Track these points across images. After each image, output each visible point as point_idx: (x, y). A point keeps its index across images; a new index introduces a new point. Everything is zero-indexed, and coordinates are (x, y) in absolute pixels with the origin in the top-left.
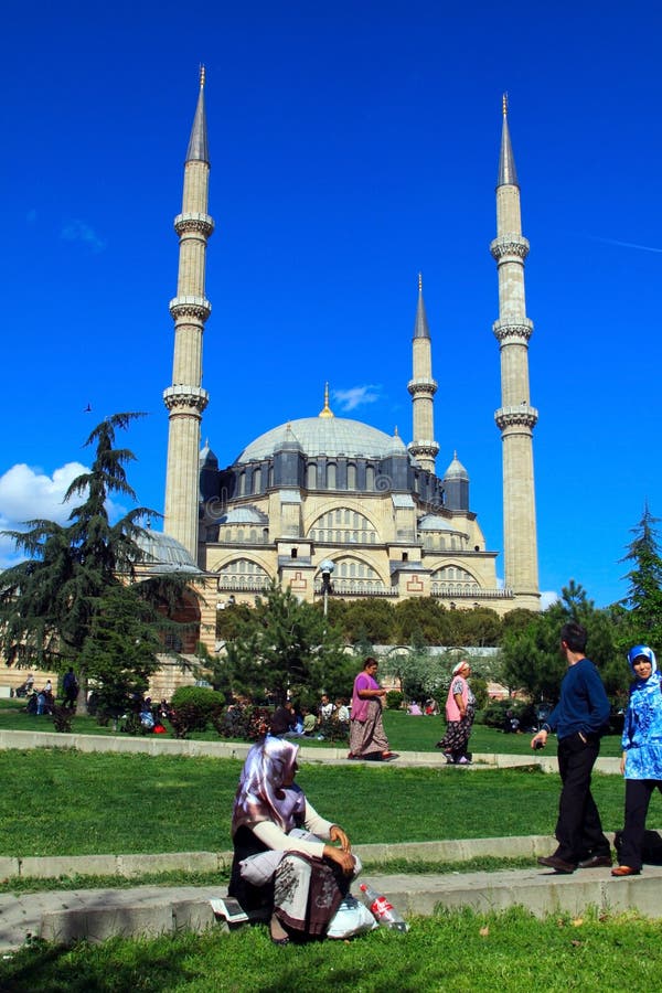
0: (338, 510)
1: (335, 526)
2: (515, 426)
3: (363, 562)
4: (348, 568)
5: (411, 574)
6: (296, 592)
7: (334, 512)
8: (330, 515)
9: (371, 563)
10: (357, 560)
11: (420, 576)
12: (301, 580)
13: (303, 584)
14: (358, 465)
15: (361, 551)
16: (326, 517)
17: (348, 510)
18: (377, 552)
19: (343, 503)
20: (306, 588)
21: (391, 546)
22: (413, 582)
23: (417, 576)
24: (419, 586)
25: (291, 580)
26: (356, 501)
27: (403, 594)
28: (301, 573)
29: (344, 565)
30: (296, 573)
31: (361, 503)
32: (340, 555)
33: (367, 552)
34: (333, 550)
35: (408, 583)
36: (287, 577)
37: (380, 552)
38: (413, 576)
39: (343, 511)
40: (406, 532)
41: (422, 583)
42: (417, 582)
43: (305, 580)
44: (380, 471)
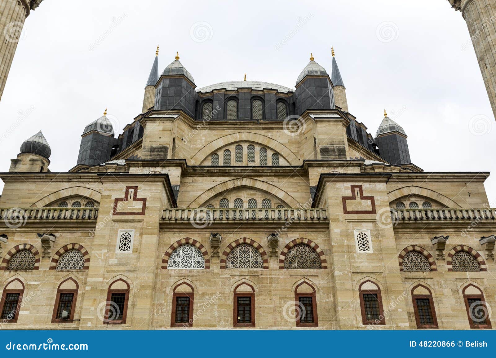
0: (238, 144)
3: (268, 196)
4: (246, 206)
5: (349, 185)
6: (123, 221)
7: (233, 148)
8: (227, 151)
9: (281, 195)
10: (258, 194)
11: (366, 186)
12: (135, 199)
13: (138, 206)
14: (266, 98)
15: (264, 179)
16: (221, 154)
17: (252, 144)
18: (291, 180)
19: (245, 135)
20: (143, 213)
21: (310, 165)
22: (353, 198)
23: (360, 187)
24: (366, 205)
25: (117, 200)
26: (263, 132)
27: (337, 220)
28: (136, 188)
29: (239, 201)
30: (128, 188)
31: (270, 135)
32: (230, 185)
33: (274, 180)
34: (221, 179)
35: (345, 199)
36: (109, 196)
37: (295, 180)
38: (353, 187)
39: (245, 146)
40: (334, 150)
41: (372, 199)
42: (363, 198)
43: (144, 200)
44: (294, 104)
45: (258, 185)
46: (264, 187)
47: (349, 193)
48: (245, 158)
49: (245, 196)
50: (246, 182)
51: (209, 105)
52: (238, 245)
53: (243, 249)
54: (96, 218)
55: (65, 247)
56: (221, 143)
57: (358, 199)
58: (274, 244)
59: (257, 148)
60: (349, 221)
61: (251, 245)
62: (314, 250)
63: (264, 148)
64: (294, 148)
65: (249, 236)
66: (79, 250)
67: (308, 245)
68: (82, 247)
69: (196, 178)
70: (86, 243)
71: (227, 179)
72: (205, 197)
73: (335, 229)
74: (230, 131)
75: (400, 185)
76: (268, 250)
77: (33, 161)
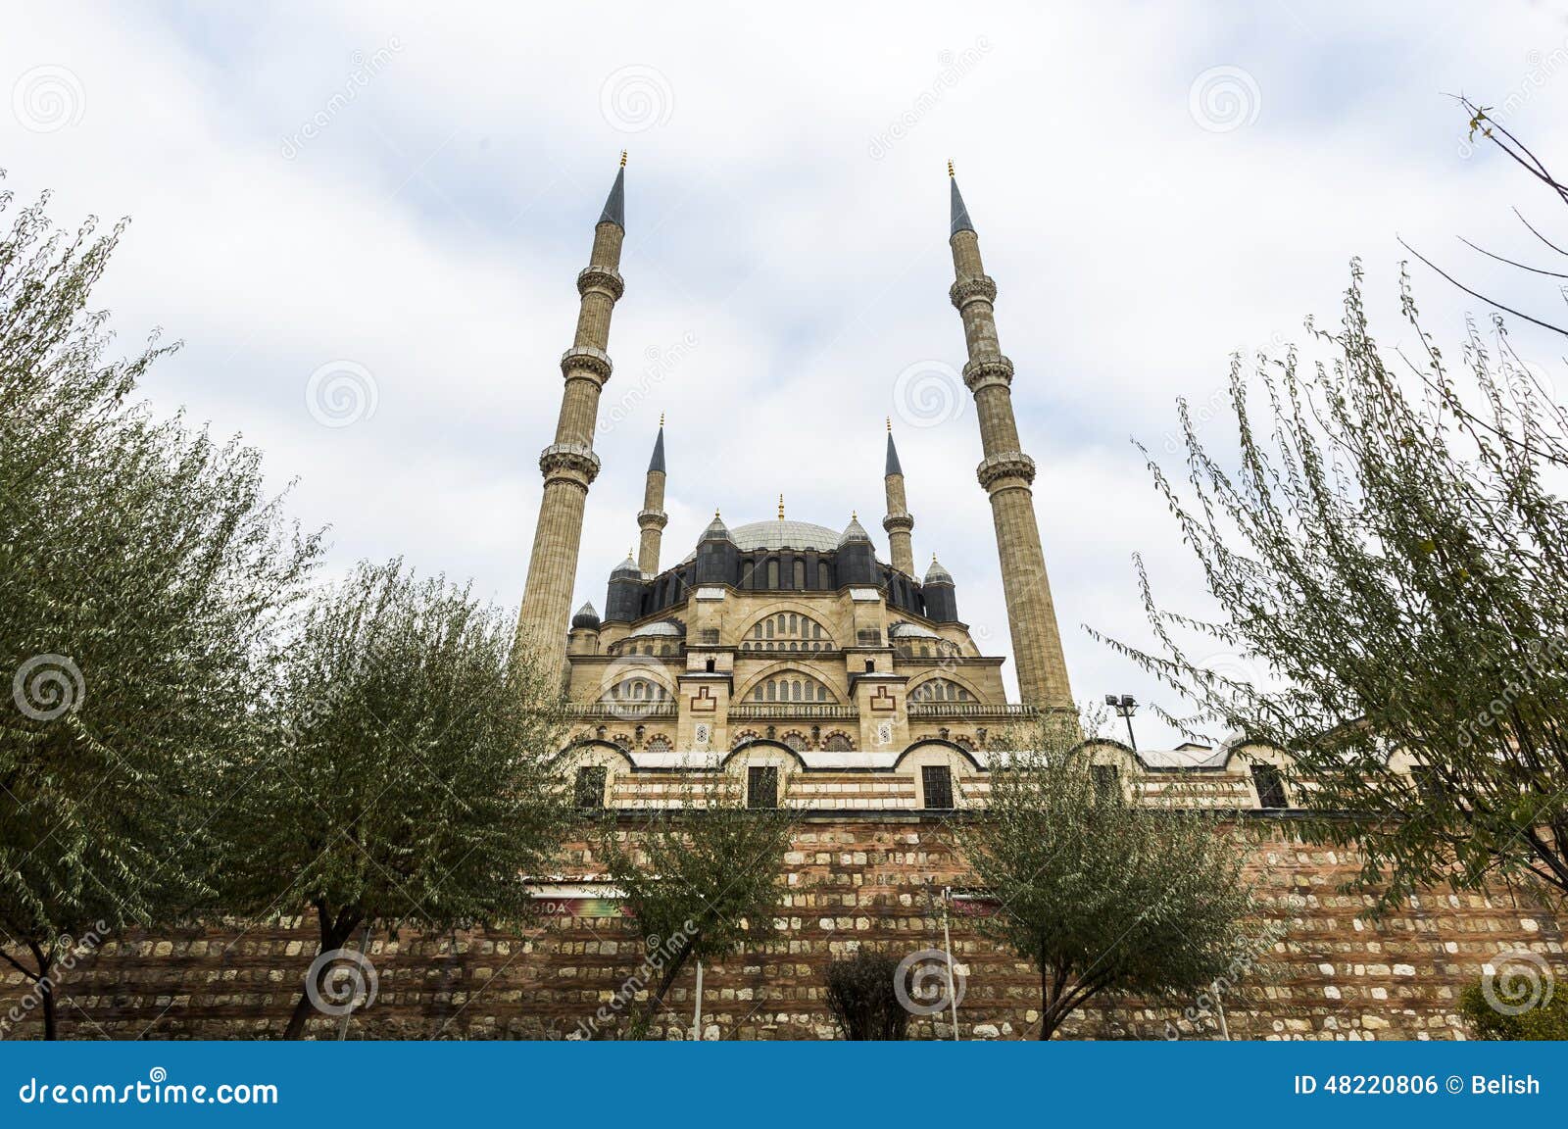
0: (781, 614)
1: (777, 636)
2: (1006, 480)
3: (810, 679)
4: (790, 688)
5: (876, 685)
6: (699, 717)
7: (775, 619)
8: (770, 622)
9: (822, 678)
10: (801, 676)
11: (889, 687)
12: (707, 698)
13: (710, 703)
14: (808, 560)
15: (808, 662)
16: (764, 624)
17: (794, 614)
18: (831, 664)
19: (787, 605)
20: (714, 710)
21: (849, 652)
22: (879, 697)
23: (885, 688)
24: (889, 703)
25: (693, 698)
26: (805, 602)
27: (866, 716)
28: (707, 688)
29: (784, 683)
30: (701, 688)
31: (811, 605)
32: (777, 669)
33: (816, 664)
34: (768, 663)
35: (872, 698)
36: (686, 695)
37: (835, 664)
38: (879, 688)
39: (787, 616)
40: (870, 634)
41: (893, 698)
42: (886, 697)
43: (715, 698)
44: (835, 566)
45: (802, 668)
46: (807, 670)
47: (876, 693)
48: (787, 630)
49: (790, 678)
50: (790, 665)
51: (749, 565)
52: (789, 736)
53: (792, 739)
54: (677, 713)
55: (653, 737)
56: (764, 613)
57: (883, 698)
58: (816, 735)
59: (799, 619)
60: (875, 717)
61: (799, 736)
62: (847, 740)
63: (806, 618)
64: (834, 619)
65: (797, 728)
66: (664, 740)
67: (843, 736)
68: (666, 737)
69: (747, 661)
70: (669, 733)
71: (774, 662)
72: (755, 680)
73: (864, 724)
74: (773, 600)
75: (928, 669)
76: (812, 740)
77: (589, 636)
